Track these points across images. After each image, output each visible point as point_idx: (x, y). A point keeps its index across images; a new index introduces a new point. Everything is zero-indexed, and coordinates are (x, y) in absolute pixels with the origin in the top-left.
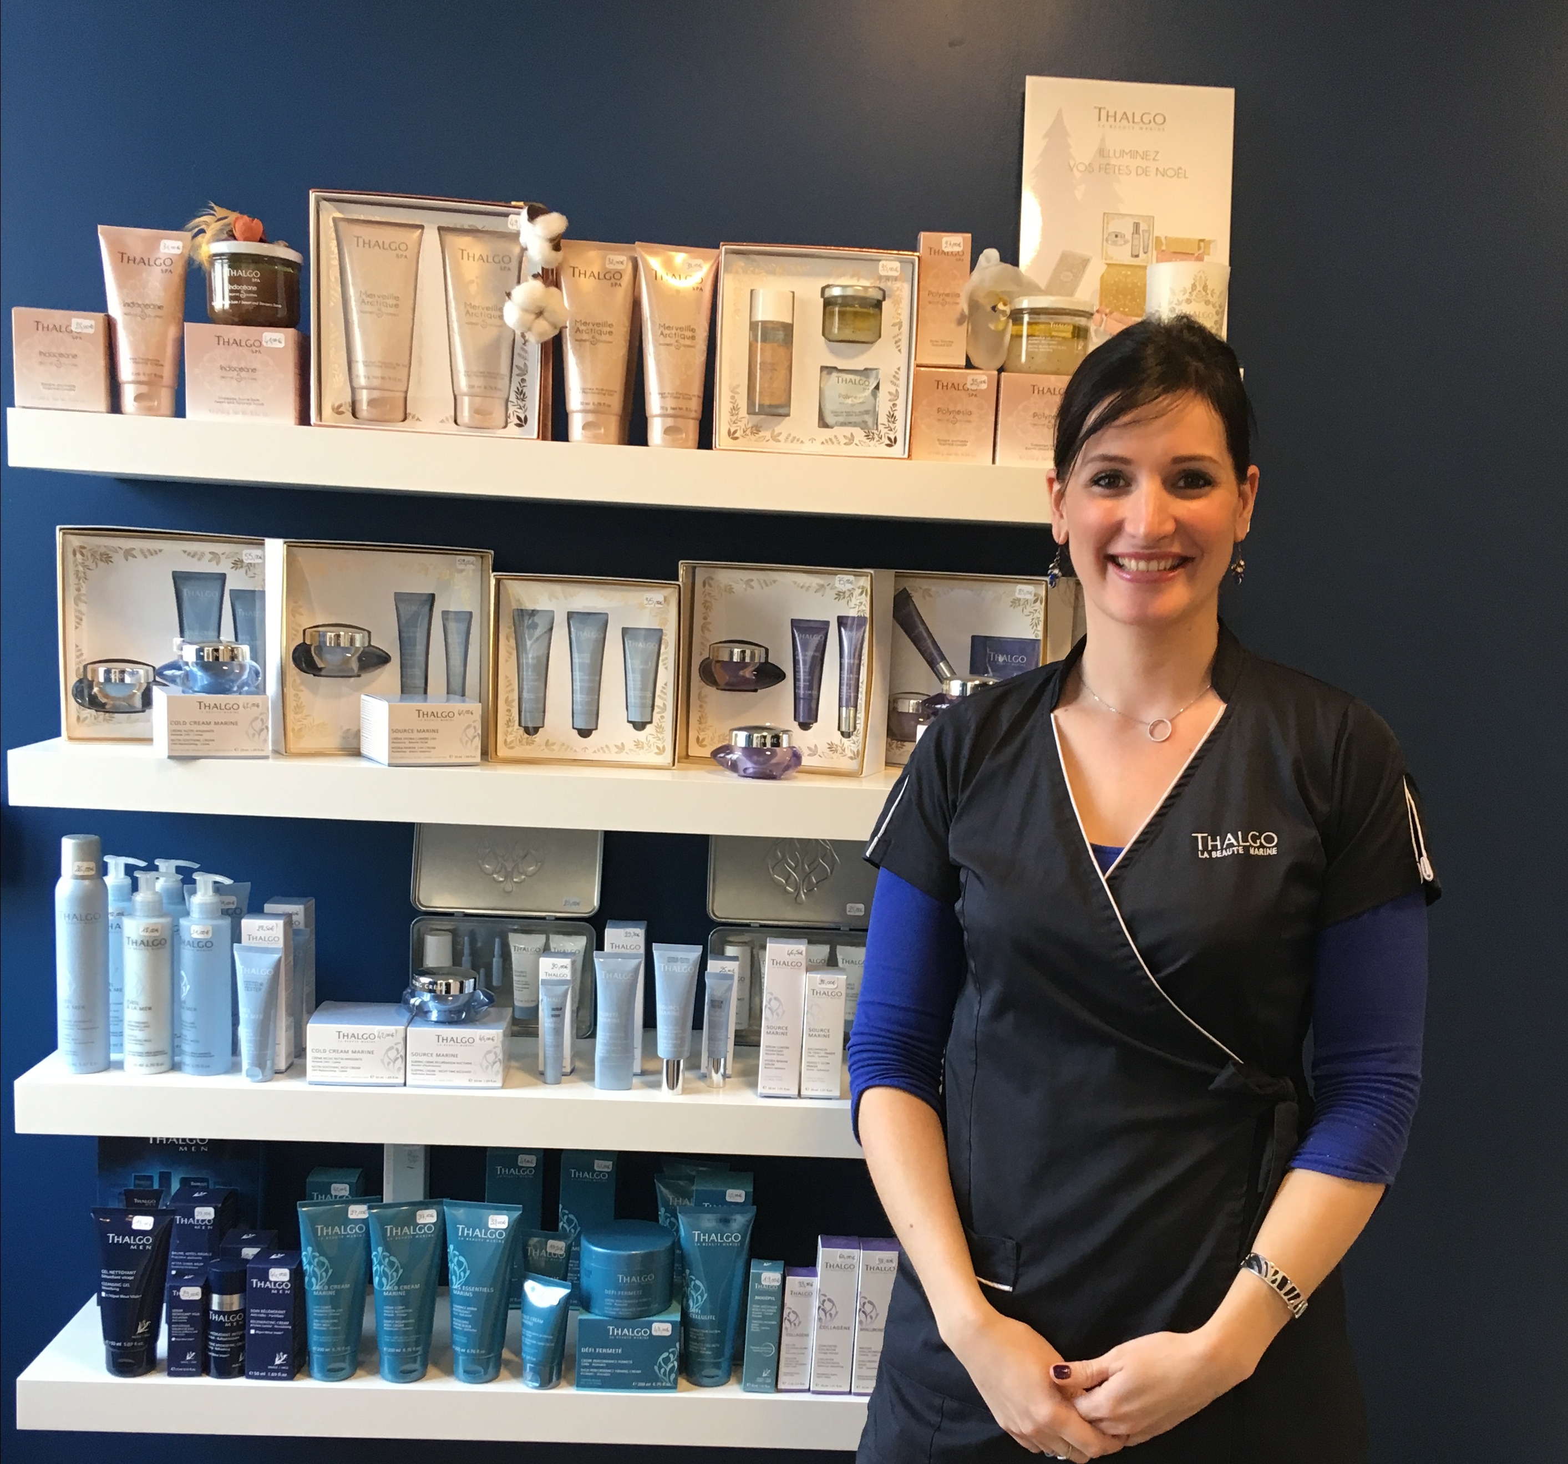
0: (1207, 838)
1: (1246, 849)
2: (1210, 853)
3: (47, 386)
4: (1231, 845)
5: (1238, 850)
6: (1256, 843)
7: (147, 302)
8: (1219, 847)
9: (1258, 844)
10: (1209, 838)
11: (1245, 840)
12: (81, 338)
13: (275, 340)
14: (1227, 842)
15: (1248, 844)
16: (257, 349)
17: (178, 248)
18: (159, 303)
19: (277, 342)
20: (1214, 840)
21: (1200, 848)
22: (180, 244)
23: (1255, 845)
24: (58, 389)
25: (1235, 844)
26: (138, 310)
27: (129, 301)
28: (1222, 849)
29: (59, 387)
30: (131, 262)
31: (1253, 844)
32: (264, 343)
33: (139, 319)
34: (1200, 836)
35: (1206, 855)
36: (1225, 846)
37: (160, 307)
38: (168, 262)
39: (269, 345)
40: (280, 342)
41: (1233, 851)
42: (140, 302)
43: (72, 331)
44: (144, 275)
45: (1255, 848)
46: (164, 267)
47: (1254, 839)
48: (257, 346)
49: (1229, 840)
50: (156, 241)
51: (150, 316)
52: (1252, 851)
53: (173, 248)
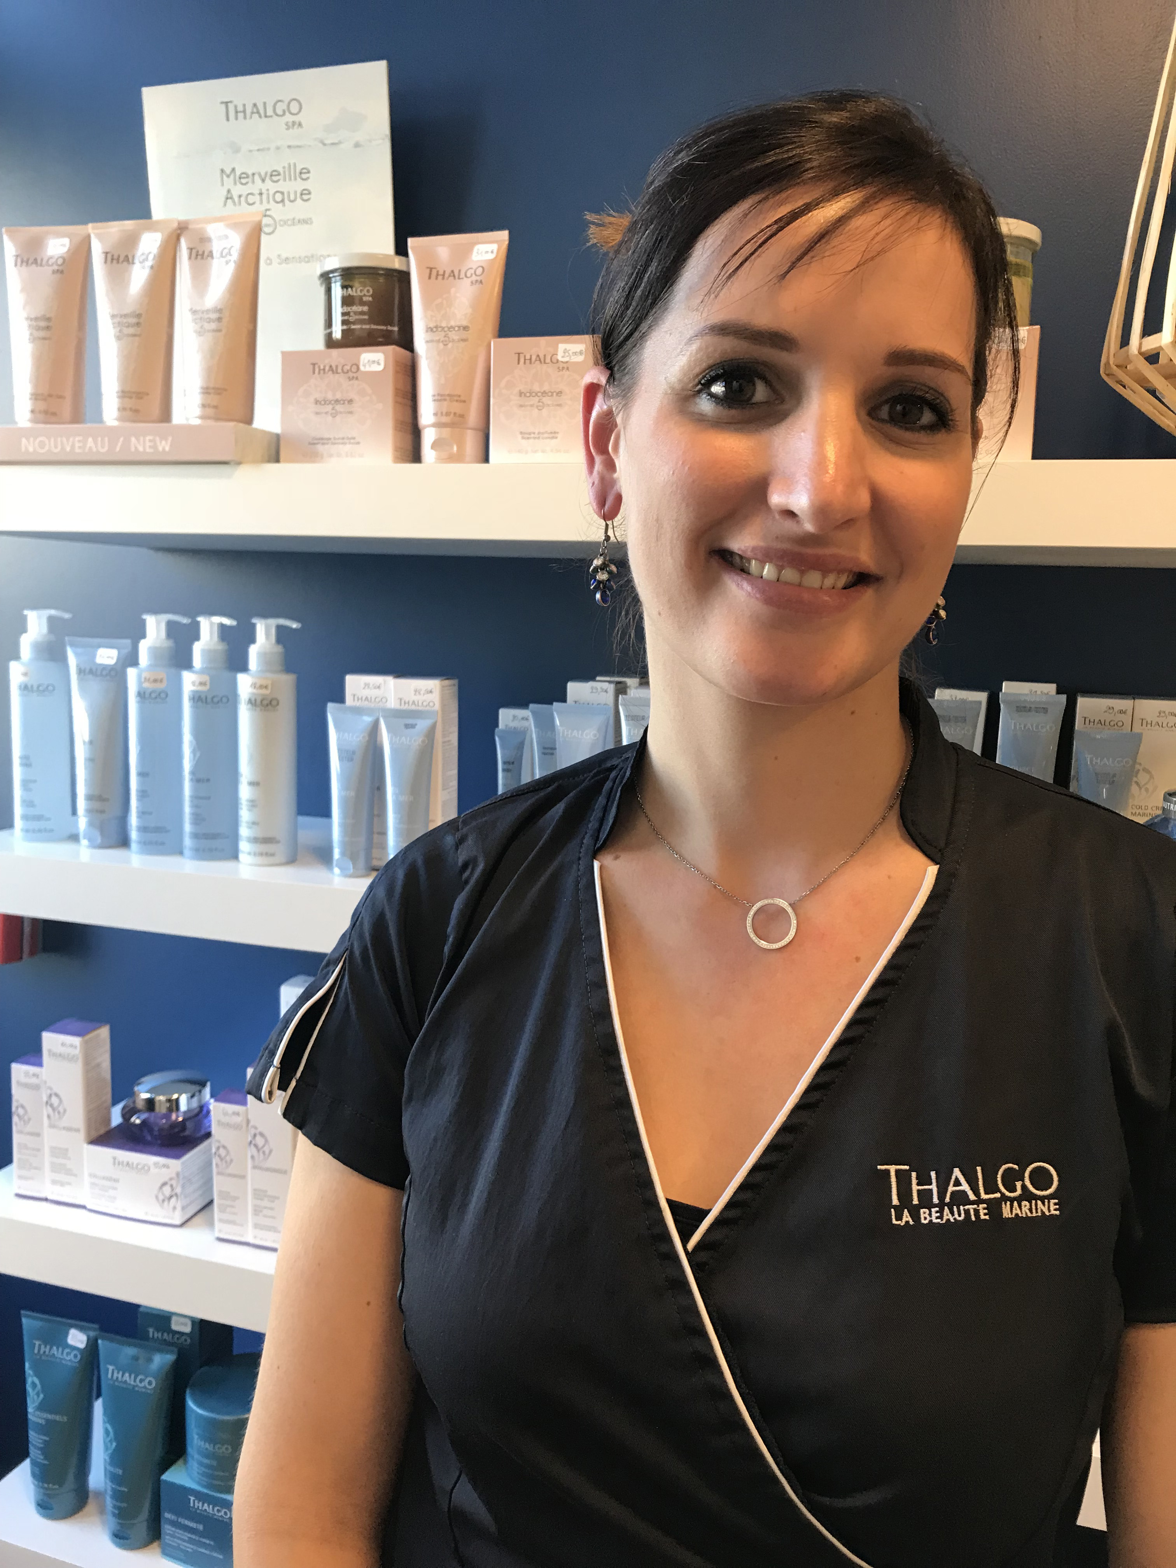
0: (907, 1174)
1: (994, 1207)
2: (915, 1215)
3: (526, 435)
4: (960, 1199)
5: (977, 1212)
6: (1013, 1190)
7: (453, 323)
8: (936, 1200)
9: (1019, 1191)
10: (914, 1174)
11: (991, 1187)
12: (568, 369)
13: (374, 362)
14: (951, 1188)
15: (998, 1195)
16: (355, 375)
17: (492, 252)
18: (465, 323)
19: (376, 364)
20: (924, 1180)
21: (895, 1201)
22: (495, 247)
23: (1012, 1195)
24: (539, 438)
25: (972, 1197)
26: (440, 335)
27: (432, 325)
28: (941, 1206)
29: (539, 436)
30: (440, 278)
31: (1007, 1194)
32: (362, 368)
33: (441, 345)
34: (893, 1169)
35: (907, 1217)
36: (947, 1200)
37: (466, 328)
38: (479, 271)
39: (368, 369)
40: (379, 364)
41: (967, 1212)
42: (444, 324)
43: (558, 361)
44: (453, 290)
45: (1012, 1200)
46: (474, 278)
47: (1010, 1180)
48: (353, 372)
49: (957, 1183)
50: (467, 250)
51: (453, 341)
52: (1006, 1212)
53: (487, 252)
